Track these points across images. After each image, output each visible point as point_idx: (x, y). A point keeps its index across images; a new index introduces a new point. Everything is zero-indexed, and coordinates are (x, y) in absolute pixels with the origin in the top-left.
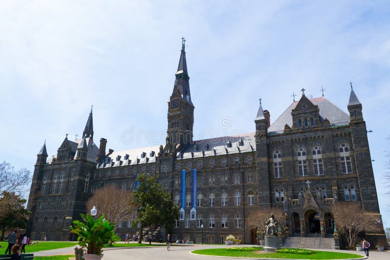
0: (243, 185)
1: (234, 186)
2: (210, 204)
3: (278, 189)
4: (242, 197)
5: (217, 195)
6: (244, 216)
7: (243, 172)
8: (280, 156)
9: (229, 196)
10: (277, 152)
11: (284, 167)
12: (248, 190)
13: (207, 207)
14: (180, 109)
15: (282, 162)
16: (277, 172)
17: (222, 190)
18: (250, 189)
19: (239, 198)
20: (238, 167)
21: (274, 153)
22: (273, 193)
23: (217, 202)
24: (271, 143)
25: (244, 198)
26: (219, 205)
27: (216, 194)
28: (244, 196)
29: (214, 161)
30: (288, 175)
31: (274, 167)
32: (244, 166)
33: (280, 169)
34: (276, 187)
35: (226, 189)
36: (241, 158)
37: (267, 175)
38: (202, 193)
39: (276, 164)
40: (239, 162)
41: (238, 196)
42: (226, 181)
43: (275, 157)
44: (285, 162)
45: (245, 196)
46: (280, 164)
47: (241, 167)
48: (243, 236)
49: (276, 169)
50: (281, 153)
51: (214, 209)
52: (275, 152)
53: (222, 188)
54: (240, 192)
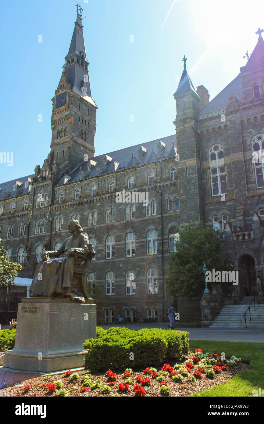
0: (162, 217)
1: (146, 220)
2: (109, 254)
3: (219, 217)
4: (160, 238)
5: (118, 239)
6: (163, 273)
7: (161, 195)
8: (221, 155)
9: (138, 237)
10: (216, 148)
11: (230, 173)
12: (170, 226)
13: (103, 261)
14: (68, 108)
15: (225, 165)
16: (216, 185)
17: (126, 229)
18: (173, 224)
19: (154, 241)
20: (153, 186)
21: (211, 150)
22: (209, 223)
23: (119, 251)
24: (205, 132)
25: (163, 239)
26: (123, 255)
27: (117, 236)
28: (162, 236)
29: (115, 182)
30: (236, 188)
31: (212, 176)
32: (162, 184)
33: (223, 178)
34: (214, 212)
35: (132, 227)
36: (159, 170)
37: (197, 191)
38: (95, 238)
39: (214, 171)
40: (155, 178)
41: (153, 236)
42: (133, 213)
43: (213, 157)
44: (230, 164)
45: (165, 237)
46: (222, 169)
47: (158, 185)
48: (161, 307)
49: (215, 179)
50: (223, 150)
51: (114, 262)
52: (212, 148)
53: (127, 225)
54: (157, 230)
